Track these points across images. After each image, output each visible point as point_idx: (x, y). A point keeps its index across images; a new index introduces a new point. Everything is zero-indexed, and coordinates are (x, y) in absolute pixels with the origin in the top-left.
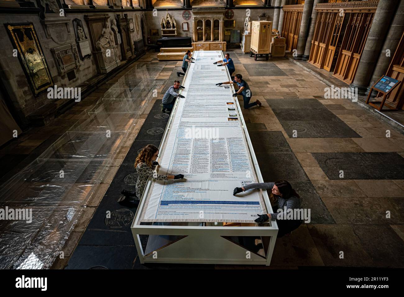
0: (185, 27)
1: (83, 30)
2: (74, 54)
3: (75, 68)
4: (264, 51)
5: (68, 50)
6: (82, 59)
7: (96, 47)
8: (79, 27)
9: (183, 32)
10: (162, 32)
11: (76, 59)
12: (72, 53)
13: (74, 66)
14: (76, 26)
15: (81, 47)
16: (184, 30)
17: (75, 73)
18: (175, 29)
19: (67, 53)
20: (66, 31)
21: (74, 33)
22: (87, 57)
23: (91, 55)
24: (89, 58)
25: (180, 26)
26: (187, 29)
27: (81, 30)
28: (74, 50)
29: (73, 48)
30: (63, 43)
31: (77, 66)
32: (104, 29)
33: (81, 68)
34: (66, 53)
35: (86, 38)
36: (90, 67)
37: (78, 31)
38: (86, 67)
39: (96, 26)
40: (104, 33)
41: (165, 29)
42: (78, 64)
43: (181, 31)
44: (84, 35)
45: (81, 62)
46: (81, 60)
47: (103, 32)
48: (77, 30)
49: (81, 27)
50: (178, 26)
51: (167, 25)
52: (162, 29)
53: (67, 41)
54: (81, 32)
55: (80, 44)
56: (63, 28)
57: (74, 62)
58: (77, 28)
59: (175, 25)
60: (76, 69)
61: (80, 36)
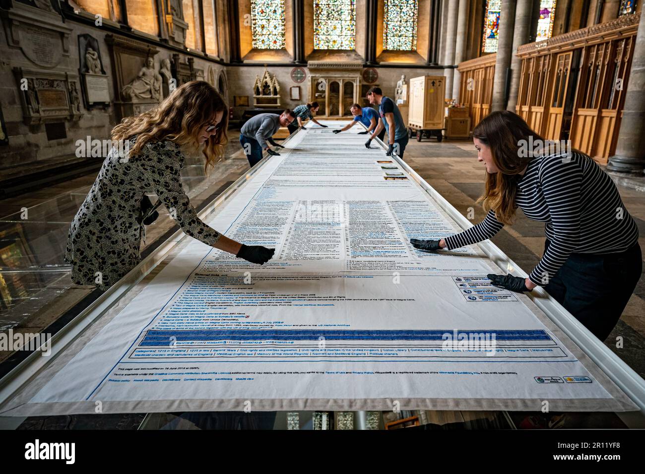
0: (295, 94)
1: (99, 57)
2: (70, 93)
3: (68, 118)
4: (434, 124)
5: (56, 80)
6: (89, 107)
7: (121, 93)
8: (90, 49)
9: (291, 102)
10: (255, 101)
11: (72, 102)
12: (65, 90)
13: (67, 113)
14: (85, 46)
15: (88, 85)
16: (293, 98)
17: (67, 130)
18: (278, 96)
19: (53, 87)
20: (60, 49)
21: (77, 57)
22: (101, 107)
23: (108, 106)
24: (104, 109)
25: (286, 92)
26: (297, 97)
27: (94, 55)
28: (71, 85)
29: (69, 80)
30: (49, 66)
31: (72, 116)
32: (144, 69)
33: (82, 123)
34: (51, 83)
35: (103, 72)
36: (104, 126)
37: (88, 55)
38: (95, 123)
39: (128, 60)
40: (144, 74)
41: (261, 96)
42: (75, 112)
43: (288, 100)
44: (99, 66)
45: (83, 111)
46: (85, 108)
47: (141, 74)
48: (86, 54)
49: (94, 50)
50: (283, 91)
51: (263, 90)
52: (255, 96)
53: (59, 67)
54: (93, 59)
55: (88, 79)
56: (52, 41)
57: (68, 108)
58: (86, 50)
59: (278, 90)
60: (69, 121)
61: (89, 65)
